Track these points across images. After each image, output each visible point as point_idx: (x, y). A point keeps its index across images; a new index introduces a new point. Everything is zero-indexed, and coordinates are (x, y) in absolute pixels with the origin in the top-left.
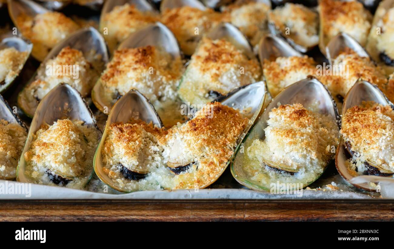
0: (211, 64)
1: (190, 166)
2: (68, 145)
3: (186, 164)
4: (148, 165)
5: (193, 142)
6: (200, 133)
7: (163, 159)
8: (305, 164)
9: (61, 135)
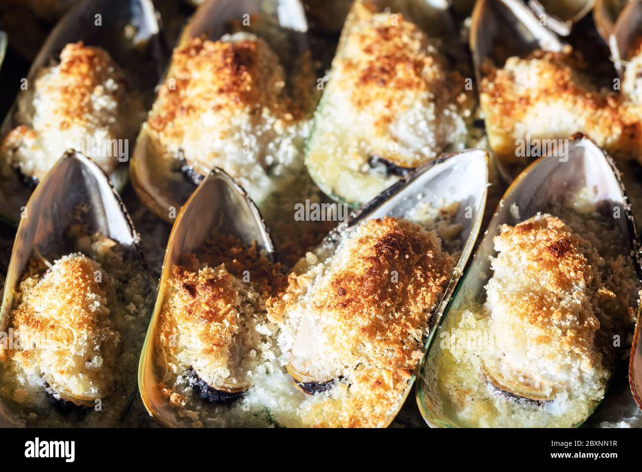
0: (374, 89)
1: (333, 383)
2: (85, 330)
3: (325, 380)
4: (249, 373)
5: (339, 332)
6: (354, 312)
7: (278, 354)
8: (568, 382)
9: (70, 302)
